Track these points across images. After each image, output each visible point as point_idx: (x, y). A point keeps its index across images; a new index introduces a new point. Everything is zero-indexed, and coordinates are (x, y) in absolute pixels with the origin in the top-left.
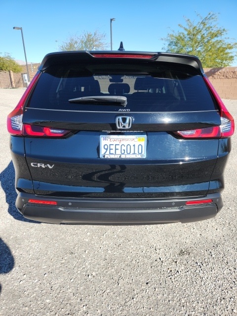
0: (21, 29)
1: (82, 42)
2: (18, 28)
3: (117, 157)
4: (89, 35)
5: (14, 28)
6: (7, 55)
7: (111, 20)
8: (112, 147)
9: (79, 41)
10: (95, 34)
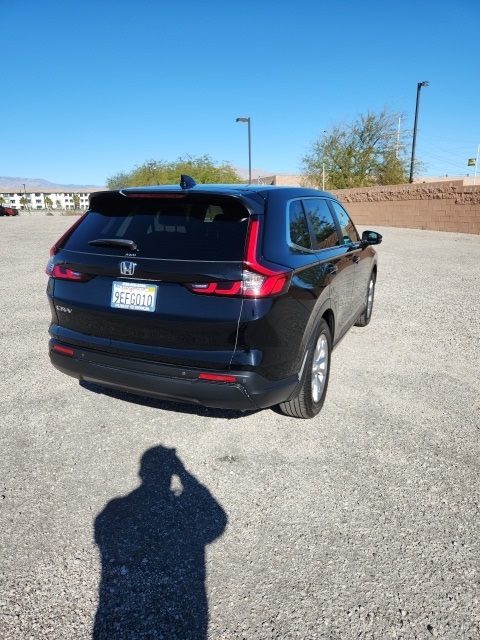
0: (248, 120)
1: (355, 132)
2: (244, 120)
3: (126, 307)
4: (370, 119)
5: (238, 120)
6: (225, 164)
7: (420, 86)
8: (123, 296)
9: (349, 131)
10: (382, 116)
